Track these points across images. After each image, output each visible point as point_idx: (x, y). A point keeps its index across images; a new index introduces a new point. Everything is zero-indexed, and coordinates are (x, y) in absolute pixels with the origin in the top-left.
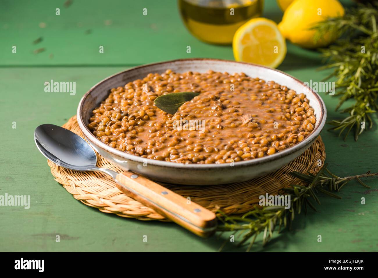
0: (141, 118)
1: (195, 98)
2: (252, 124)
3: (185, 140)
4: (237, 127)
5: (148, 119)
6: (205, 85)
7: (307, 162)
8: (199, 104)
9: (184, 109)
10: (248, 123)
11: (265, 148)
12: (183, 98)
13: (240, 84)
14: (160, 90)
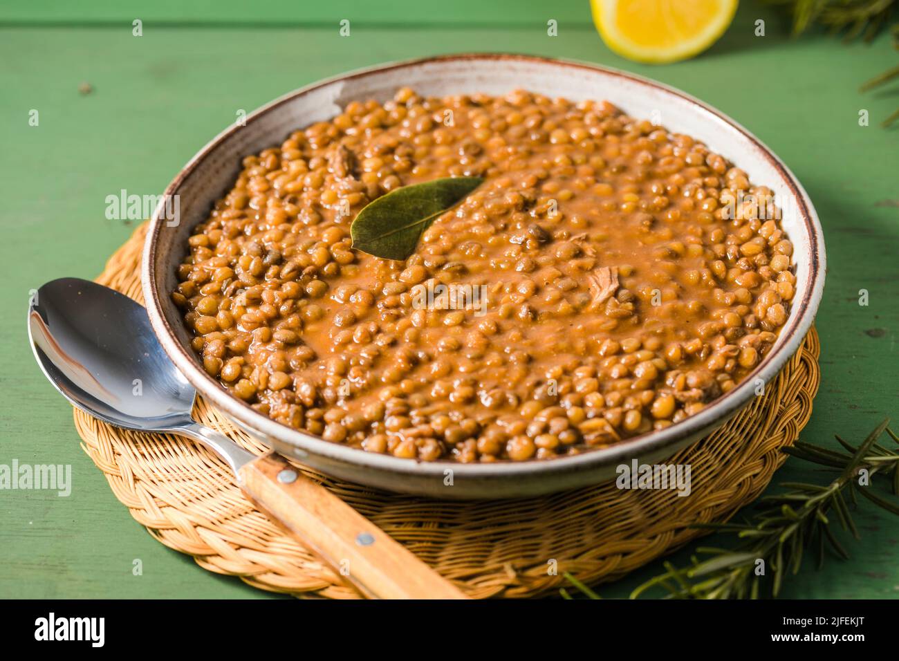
0: (318, 273)
1: (470, 200)
2: (617, 306)
3: (430, 359)
4: (576, 312)
5: (338, 274)
6: (501, 150)
7: (767, 403)
8: (477, 223)
9: (435, 240)
10: (605, 301)
11: (646, 395)
12: (436, 200)
13: (598, 148)
14: (376, 170)
